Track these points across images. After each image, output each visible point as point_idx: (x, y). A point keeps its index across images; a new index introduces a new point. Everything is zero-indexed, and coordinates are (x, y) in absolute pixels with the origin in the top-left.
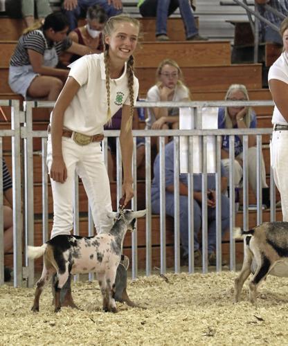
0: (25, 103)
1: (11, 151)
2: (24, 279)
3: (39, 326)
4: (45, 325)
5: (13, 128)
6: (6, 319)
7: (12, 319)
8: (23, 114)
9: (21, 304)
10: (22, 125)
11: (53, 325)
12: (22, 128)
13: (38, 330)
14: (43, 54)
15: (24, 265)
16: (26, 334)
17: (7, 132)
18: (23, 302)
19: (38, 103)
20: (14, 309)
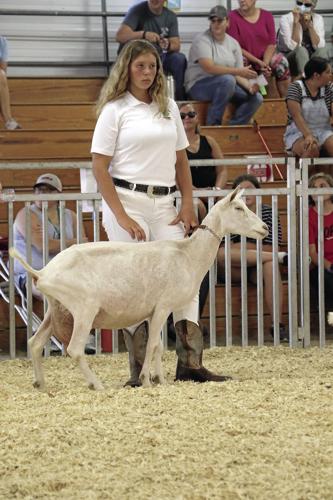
0: (301, 160)
1: (286, 210)
2: (300, 340)
3: (315, 387)
4: (320, 386)
5: (288, 186)
6: (281, 380)
7: (287, 380)
8: (298, 171)
9: (297, 366)
10: (298, 182)
11: (329, 387)
12: (298, 186)
13: (314, 392)
14: (301, 103)
15: (299, 325)
16: (301, 396)
17: (283, 191)
18: (299, 363)
19: (315, 160)
20: (289, 370)
